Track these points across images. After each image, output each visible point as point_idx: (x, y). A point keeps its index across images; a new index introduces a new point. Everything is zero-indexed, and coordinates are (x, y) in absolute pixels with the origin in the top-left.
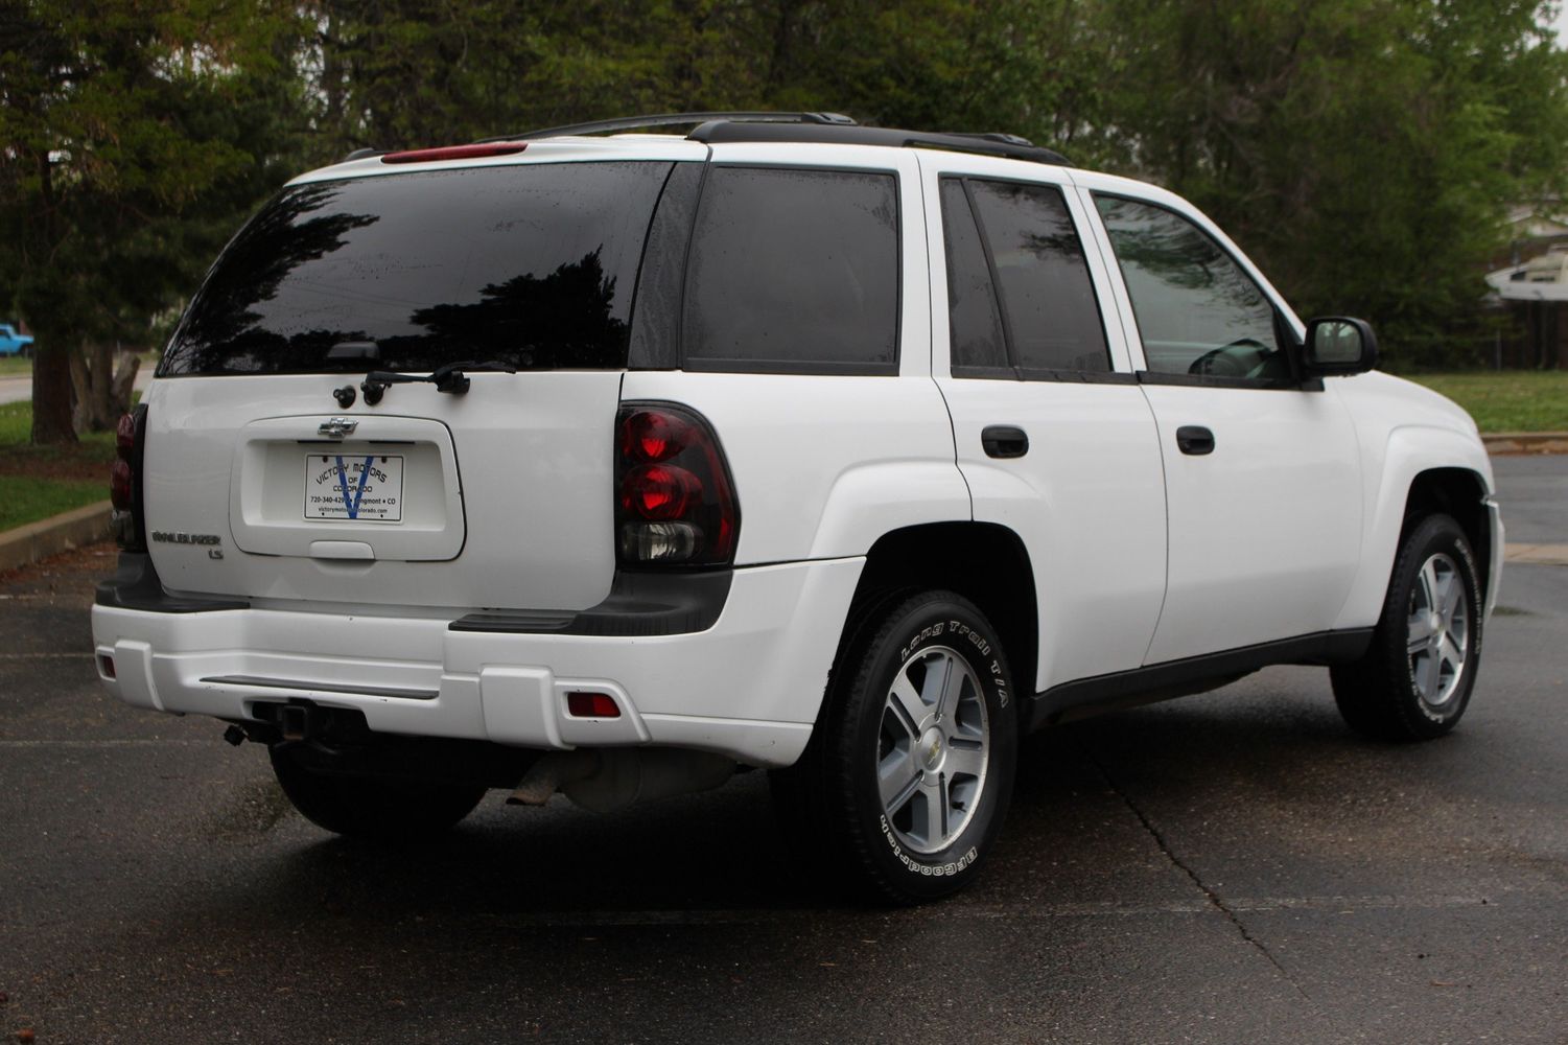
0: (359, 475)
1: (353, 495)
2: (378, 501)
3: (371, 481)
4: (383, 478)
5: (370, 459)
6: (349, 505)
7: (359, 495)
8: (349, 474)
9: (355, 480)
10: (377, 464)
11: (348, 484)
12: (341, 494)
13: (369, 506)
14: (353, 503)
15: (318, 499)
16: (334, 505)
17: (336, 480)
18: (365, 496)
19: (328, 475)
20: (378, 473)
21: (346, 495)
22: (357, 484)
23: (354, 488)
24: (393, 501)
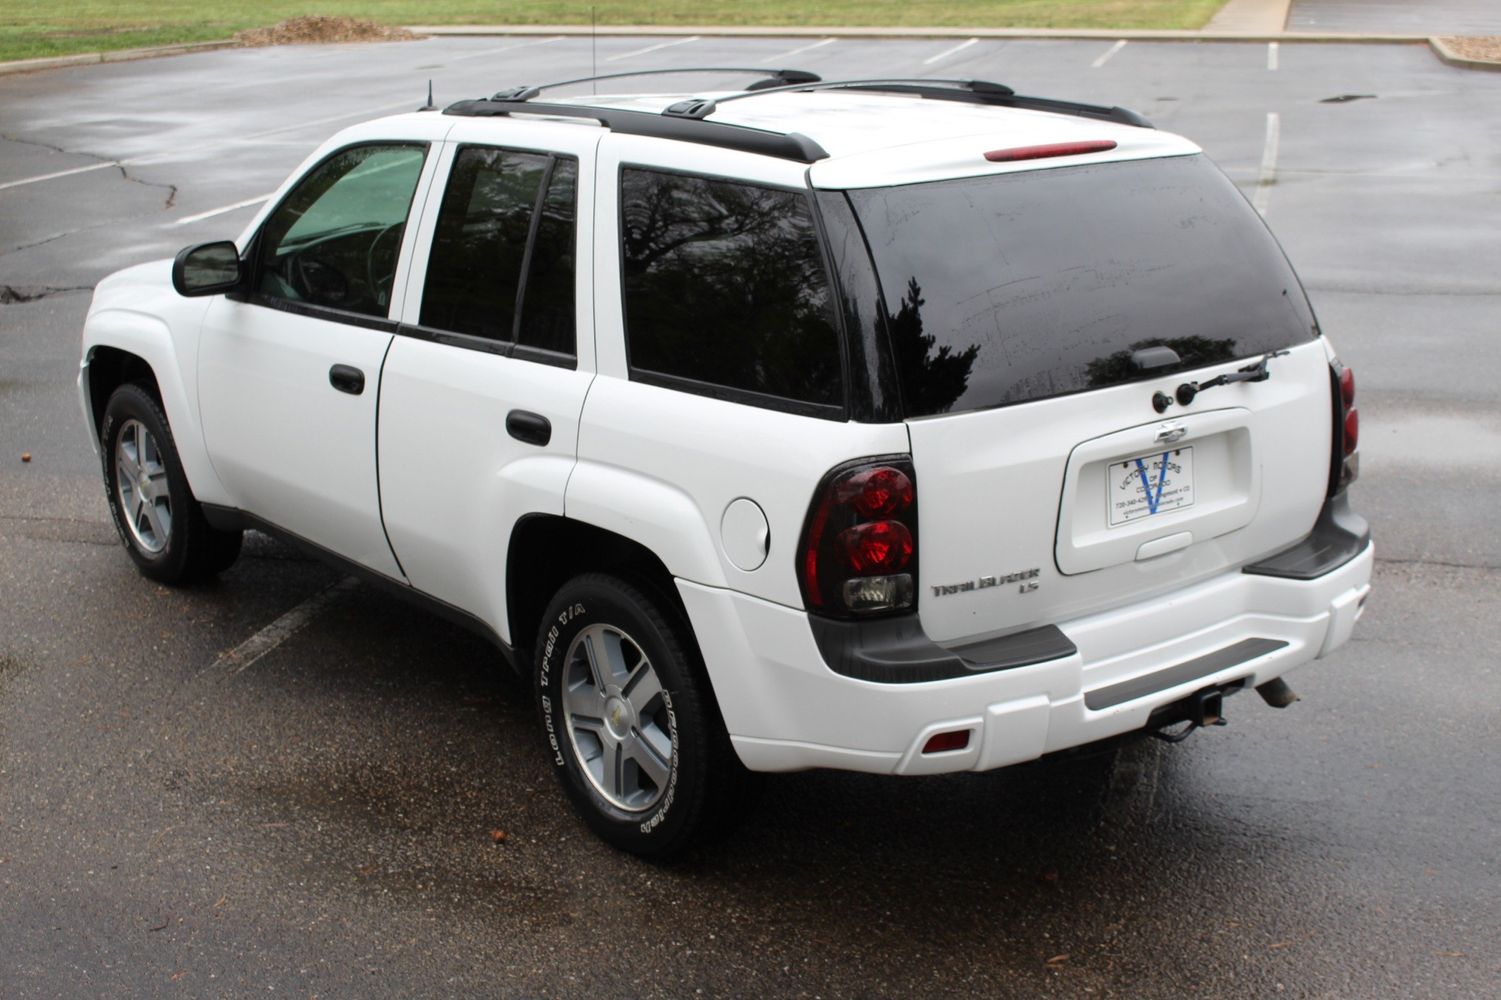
0: (1158, 472)
1: (1154, 492)
2: (1176, 492)
3: (1169, 474)
4: (1177, 469)
5: (1166, 455)
6: (1150, 502)
7: (1159, 491)
8: (1149, 474)
9: (1155, 477)
10: (1172, 458)
11: (1149, 483)
12: (1144, 495)
13: (1168, 498)
14: (1154, 500)
15: (1123, 505)
16: (1138, 505)
17: (1138, 482)
18: (1165, 490)
19: (1130, 479)
20: (1174, 466)
21: (1148, 493)
22: (1157, 481)
23: (1155, 485)
24: (1187, 488)
